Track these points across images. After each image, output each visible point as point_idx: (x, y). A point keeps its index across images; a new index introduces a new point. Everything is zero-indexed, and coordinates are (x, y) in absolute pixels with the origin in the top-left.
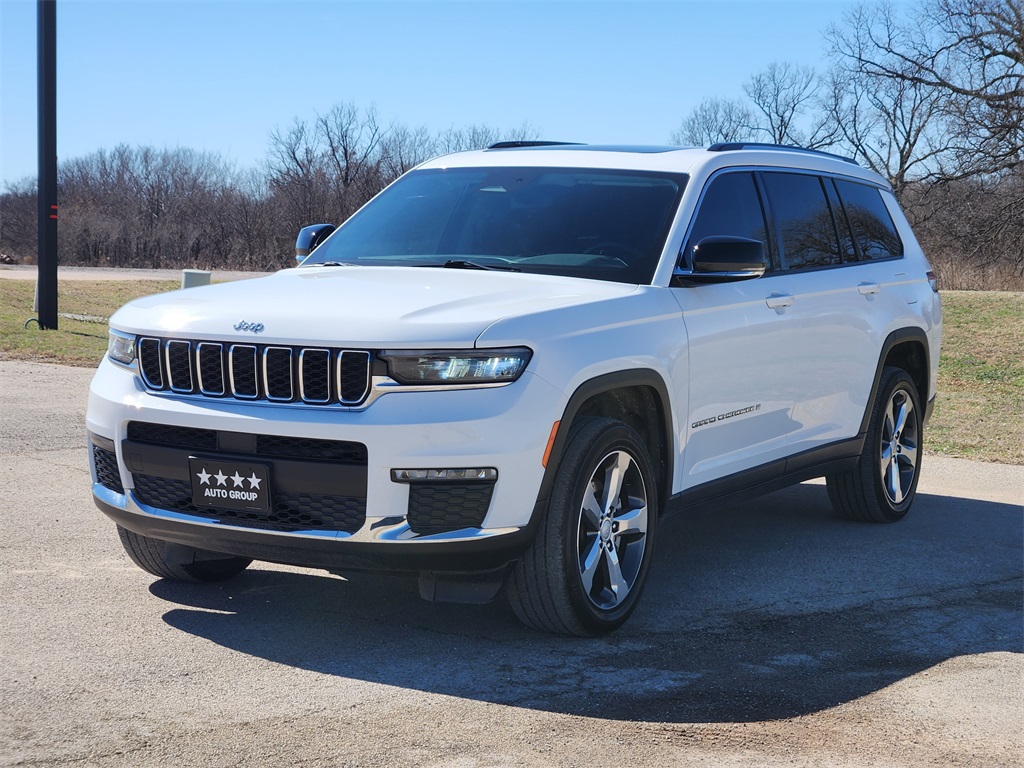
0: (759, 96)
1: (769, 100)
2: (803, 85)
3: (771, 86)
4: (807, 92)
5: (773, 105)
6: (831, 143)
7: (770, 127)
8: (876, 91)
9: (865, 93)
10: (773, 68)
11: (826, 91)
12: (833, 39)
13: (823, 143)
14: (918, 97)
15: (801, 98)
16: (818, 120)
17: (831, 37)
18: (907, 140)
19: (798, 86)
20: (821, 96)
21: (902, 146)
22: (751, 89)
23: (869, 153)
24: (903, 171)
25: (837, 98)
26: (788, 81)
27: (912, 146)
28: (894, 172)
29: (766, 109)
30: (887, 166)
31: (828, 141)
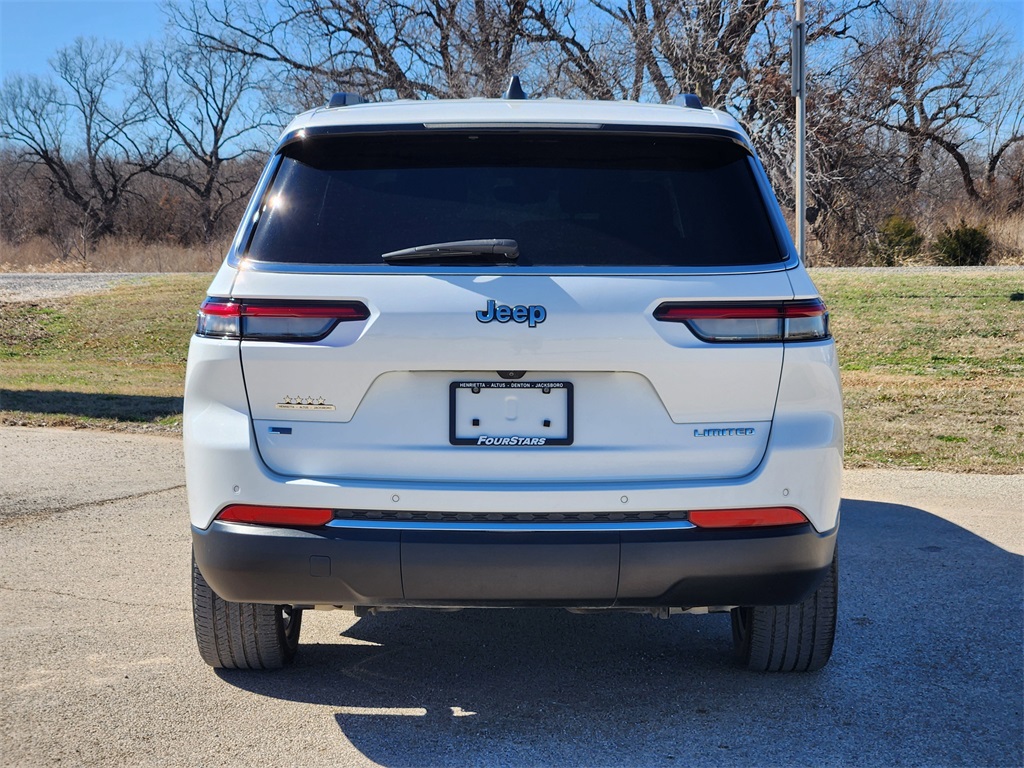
0: (66, 68)
1: (77, 75)
2: (112, 60)
3: (78, 60)
4: (115, 68)
5: (82, 80)
6: (145, 120)
7: (79, 103)
8: (187, 67)
9: (175, 70)
10: (80, 42)
11: (135, 66)
12: (169, 12)
13: (137, 119)
14: (229, 72)
15: (110, 73)
16: (130, 96)
17: (168, 9)
18: (220, 117)
19: (105, 61)
20: (129, 72)
21: (215, 124)
22: (57, 64)
23: (182, 129)
24: (216, 147)
25: (146, 72)
26: (96, 55)
27: (224, 122)
28: (209, 149)
29: (74, 84)
30: (200, 143)
31: (142, 117)
